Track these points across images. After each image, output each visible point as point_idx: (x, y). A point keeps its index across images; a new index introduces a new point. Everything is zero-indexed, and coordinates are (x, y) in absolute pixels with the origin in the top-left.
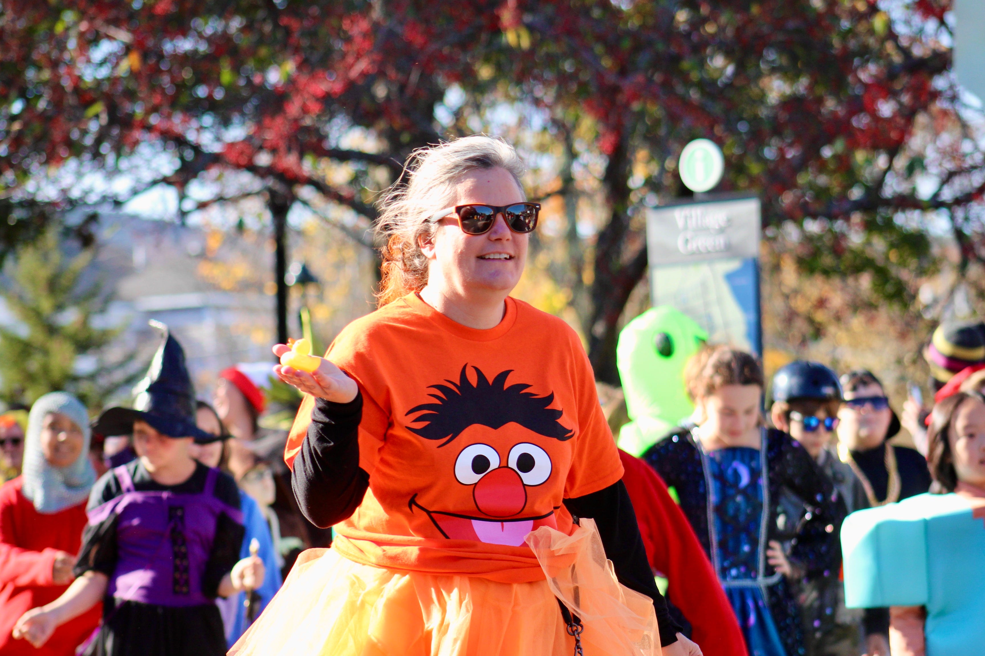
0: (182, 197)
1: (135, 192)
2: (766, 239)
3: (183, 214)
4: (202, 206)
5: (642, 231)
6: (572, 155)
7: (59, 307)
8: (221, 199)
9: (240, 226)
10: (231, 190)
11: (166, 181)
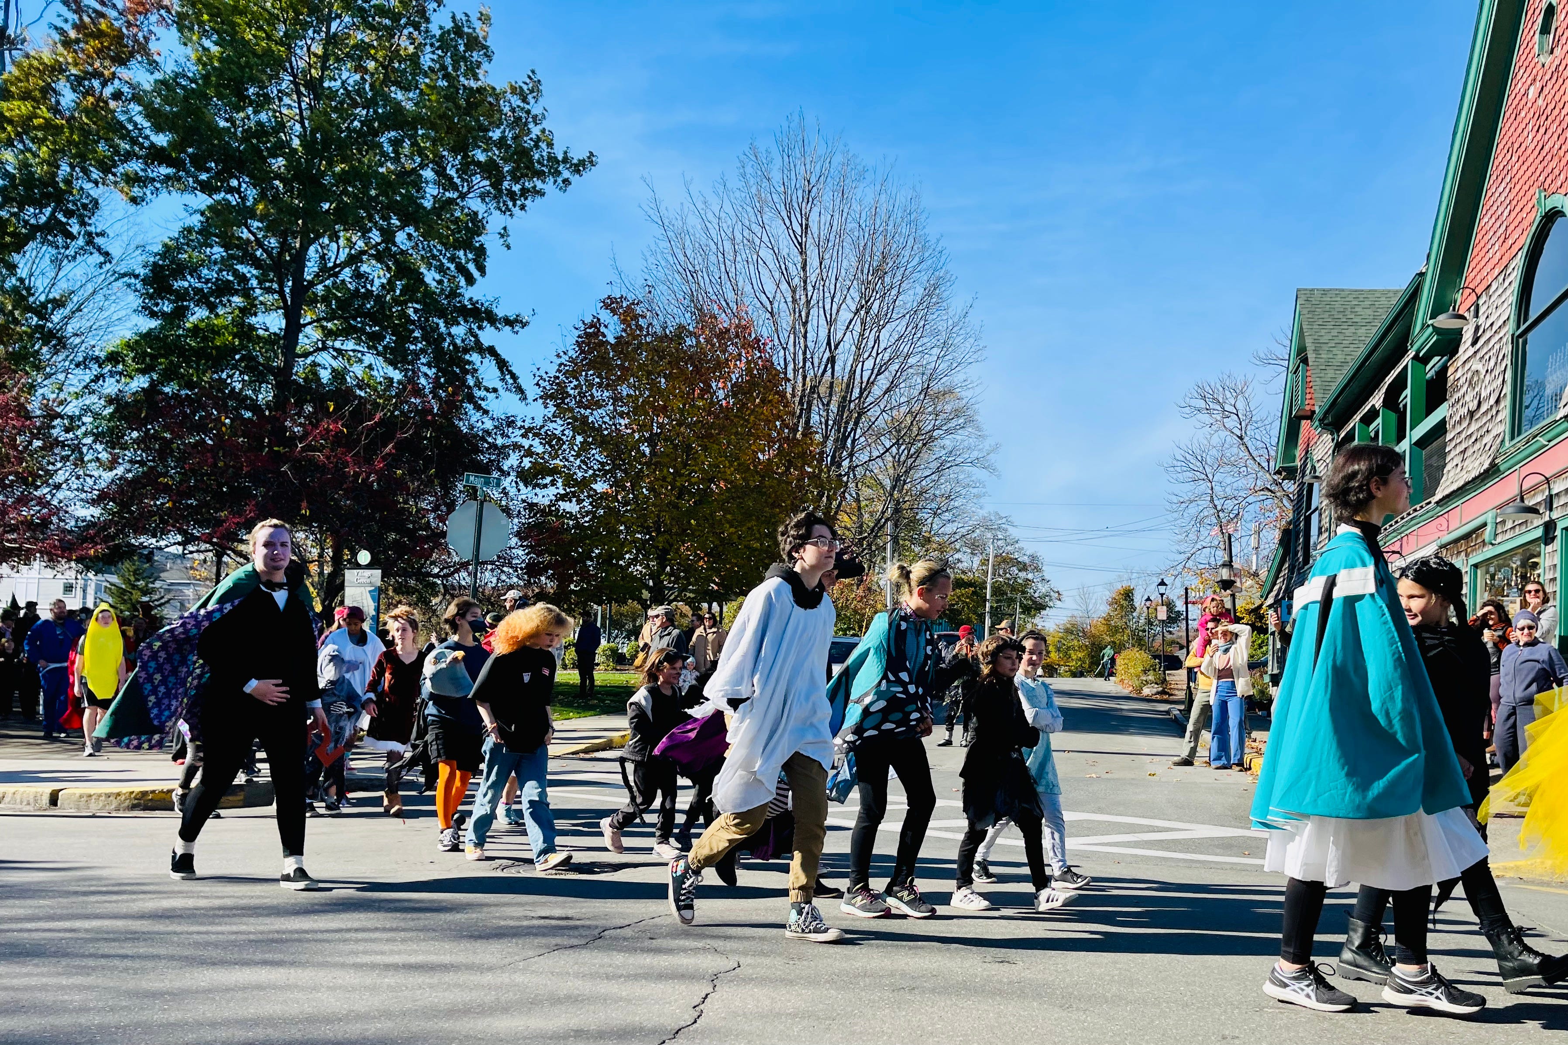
0: (184, 549)
1: (167, 546)
2: (382, 580)
3: (184, 554)
4: (191, 552)
5: (344, 575)
6: (322, 549)
7: (138, 580)
8: (198, 551)
9: (205, 561)
10: (203, 548)
11: (179, 544)
